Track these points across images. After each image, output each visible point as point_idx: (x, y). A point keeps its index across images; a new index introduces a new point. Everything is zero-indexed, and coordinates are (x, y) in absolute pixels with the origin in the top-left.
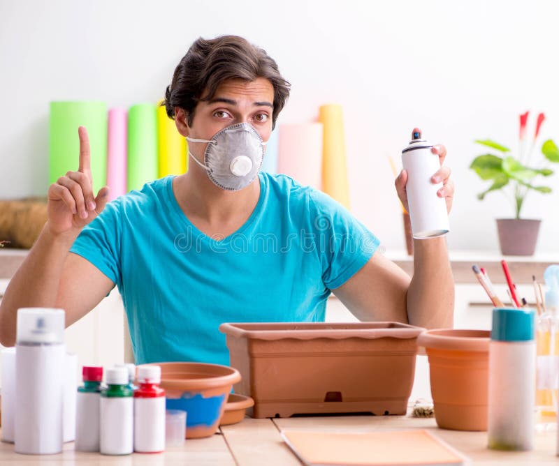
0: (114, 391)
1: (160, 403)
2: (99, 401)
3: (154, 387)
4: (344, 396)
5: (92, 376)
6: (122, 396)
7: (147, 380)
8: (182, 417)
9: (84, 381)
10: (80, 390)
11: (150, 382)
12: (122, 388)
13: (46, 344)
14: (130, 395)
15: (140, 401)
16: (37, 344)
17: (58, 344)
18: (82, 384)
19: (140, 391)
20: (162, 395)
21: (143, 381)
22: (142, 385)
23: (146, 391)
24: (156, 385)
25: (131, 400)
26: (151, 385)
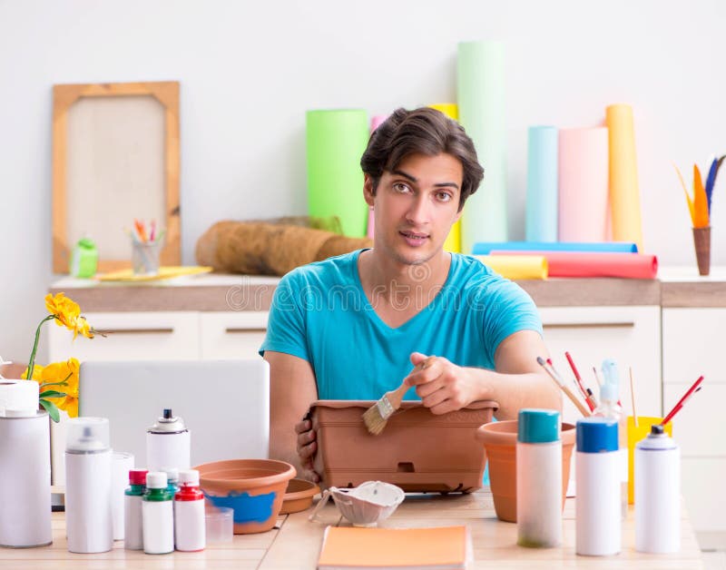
0: (155, 495)
1: (200, 505)
2: (141, 504)
3: (193, 490)
5: (137, 479)
6: (161, 500)
7: (186, 484)
8: (229, 515)
9: (131, 484)
10: (127, 493)
11: (189, 485)
12: (162, 492)
13: (90, 452)
14: (170, 498)
15: (179, 504)
16: (82, 452)
17: (102, 451)
18: (129, 488)
19: (180, 494)
20: (201, 497)
21: (182, 485)
22: (182, 488)
23: (186, 494)
24: (196, 488)
25: (170, 503)
26: (190, 488)
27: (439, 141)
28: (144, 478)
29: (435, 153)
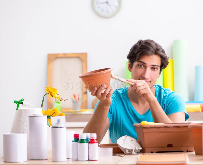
0: (82, 141)
1: (97, 145)
2: (77, 145)
3: (95, 140)
4: (173, 145)
5: (76, 137)
6: (84, 143)
7: (93, 138)
9: (74, 138)
10: (73, 141)
12: (84, 140)
13: (60, 127)
14: (87, 142)
15: (90, 144)
16: (58, 127)
18: (73, 140)
20: (97, 142)
21: (91, 138)
23: (92, 141)
24: (95, 139)
25: (87, 144)
26: (93, 139)
27: (153, 50)
28: (79, 136)
29: (152, 55)
